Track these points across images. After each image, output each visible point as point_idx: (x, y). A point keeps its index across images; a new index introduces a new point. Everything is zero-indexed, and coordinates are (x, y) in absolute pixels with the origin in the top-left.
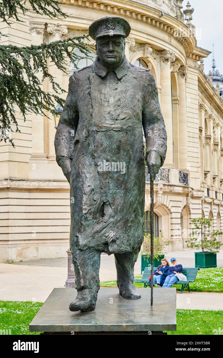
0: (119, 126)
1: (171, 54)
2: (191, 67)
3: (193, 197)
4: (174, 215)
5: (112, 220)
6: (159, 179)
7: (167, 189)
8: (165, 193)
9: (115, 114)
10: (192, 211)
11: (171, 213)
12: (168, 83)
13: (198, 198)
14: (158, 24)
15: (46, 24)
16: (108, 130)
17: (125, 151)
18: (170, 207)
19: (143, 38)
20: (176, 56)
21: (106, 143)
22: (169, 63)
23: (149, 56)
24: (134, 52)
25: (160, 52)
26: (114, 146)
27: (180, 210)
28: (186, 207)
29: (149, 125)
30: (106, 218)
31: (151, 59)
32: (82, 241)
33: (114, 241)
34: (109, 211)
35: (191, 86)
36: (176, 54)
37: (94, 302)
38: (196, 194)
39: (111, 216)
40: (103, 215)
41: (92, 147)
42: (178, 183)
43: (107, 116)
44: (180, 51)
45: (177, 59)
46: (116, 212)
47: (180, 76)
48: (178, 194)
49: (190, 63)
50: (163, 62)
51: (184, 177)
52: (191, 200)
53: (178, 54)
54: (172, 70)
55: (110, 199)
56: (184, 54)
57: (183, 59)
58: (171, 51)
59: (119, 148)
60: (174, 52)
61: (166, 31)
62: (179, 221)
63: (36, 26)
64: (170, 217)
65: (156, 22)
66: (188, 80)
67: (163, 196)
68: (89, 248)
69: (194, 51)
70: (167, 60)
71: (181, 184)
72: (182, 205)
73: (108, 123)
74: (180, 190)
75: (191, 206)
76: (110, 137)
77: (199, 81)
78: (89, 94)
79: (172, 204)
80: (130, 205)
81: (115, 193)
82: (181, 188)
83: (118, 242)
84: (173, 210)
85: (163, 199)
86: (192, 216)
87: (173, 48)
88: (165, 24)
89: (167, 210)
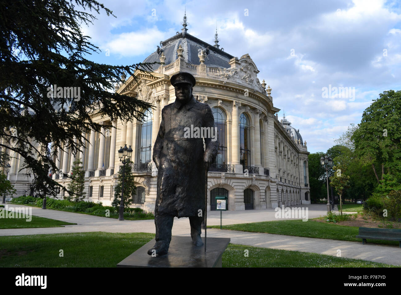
1: (259, 110)
2: (270, 117)
3: (272, 182)
4: (261, 191)
6: (254, 172)
7: (257, 177)
8: (256, 179)
10: (271, 189)
11: (260, 190)
12: (258, 124)
13: (275, 182)
14: (253, 96)
15: (197, 97)
18: (259, 187)
19: (245, 103)
20: (262, 111)
22: (259, 115)
23: (248, 111)
24: (241, 109)
25: (254, 109)
26: (183, 150)
27: (264, 188)
28: (268, 188)
31: (250, 113)
33: (181, 210)
34: (179, 190)
35: (270, 126)
36: (263, 111)
38: (273, 180)
39: (180, 193)
42: (263, 174)
44: (264, 109)
45: (263, 113)
46: (183, 191)
47: (264, 121)
48: (264, 180)
49: (270, 115)
50: (256, 114)
51: (267, 172)
52: (270, 184)
53: (263, 110)
54: (260, 118)
56: (267, 110)
57: (266, 113)
59: (185, 151)
61: (257, 99)
62: (264, 194)
64: (259, 192)
65: (252, 95)
66: (269, 123)
67: (255, 181)
70: (258, 113)
71: (265, 175)
72: (265, 186)
75: (271, 186)
77: (275, 123)
79: (260, 185)
82: (265, 177)
84: (261, 188)
85: (256, 183)
86: (272, 192)
87: (260, 108)
88: (256, 96)
89: (257, 188)
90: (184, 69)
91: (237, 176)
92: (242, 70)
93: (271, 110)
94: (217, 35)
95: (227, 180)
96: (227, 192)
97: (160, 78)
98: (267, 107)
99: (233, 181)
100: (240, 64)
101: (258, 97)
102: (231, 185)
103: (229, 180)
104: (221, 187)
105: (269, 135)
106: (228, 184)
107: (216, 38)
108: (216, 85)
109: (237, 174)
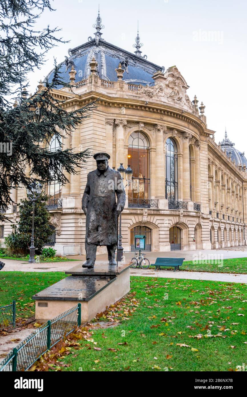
0: (104, 195)
1: (189, 134)
2: (203, 141)
3: (203, 218)
4: (190, 229)
5: (101, 232)
6: (181, 208)
7: (185, 214)
8: (184, 216)
9: (103, 191)
10: (202, 227)
11: (188, 228)
12: (187, 151)
13: (208, 219)
14: (181, 117)
15: (115, 120)
16: (100, 197)
17: (106, 205)
18: (187, 225)
19: (172, 126)
20: (192, 135)
21: (99, 202)
22: (188, 140)
23: (175, 136)
24: (167, 133)
25: (182, 133)
26: (102, 203)
27: (194, 226)
28: (199, 225)
29: (119, 194)
30: (99, 232)
31: (177, 138)
32: (89, 241)
33: (102, 241)
34: (100, 229)
35: (203, 152)
36: (192, 134)
37: (93, 265)
38: (205, 216)
39: (101, 231)
40: (97, 230)
41: (94, 204)
42: (193, 210)
43: (99, 192)
44: (195, 132)
45: (193, 137)
46: (103, 229)
47: (196, 146)
48: (193, 216)
49: (203, 138)
50: (185, 139)
51: (197, 207)
52: (202, 220)
53: (193, 134)
54: (190, 143)
55: (101, 225)
56: (199, 134)
57: (198, 137)
58: (189, 132)
59: (104, 204)
60: (191, 133)
61: (186, 121)
62: (193, 233)
63: (109, 121)
64: (188, 230)
65: (179, 116)
66: (201, 149)
67: (183, 218)
68: (92, 243)
69: (205, 131)
70: (187, 138)
71: (196, 211)
72: (195, 223)
73: (100, 194)
74: (194, 214)
75: (202, 224)
76: (100, 200)
78: (94, 182)
79: (189, 222)
80: (109, 227)
81: (103, 222)
82: (195, 213)
83: (104, 241)
84: (189, 226)
85: (183, 220)
86: (203, 230)
87: (190, 131)
88: (185, 117)
89: (186, 226)
90: (98, 88)
91: (162, 212)
92: (168, 86)
93: (204, 133)
94: (138, 38)
95: (149, 217)
96: (149, 230)
97: (70, 98)
98: (199, 130)
99: (157, 217)
100: (165, 79)
101: (187, 118)
102: (154, 222)
103: (152, 217)
104: (143, 225)
105: (201, 163)
106: (151, 221)
107: (138, 43)
108: (137, 106)
109: (161, 210)
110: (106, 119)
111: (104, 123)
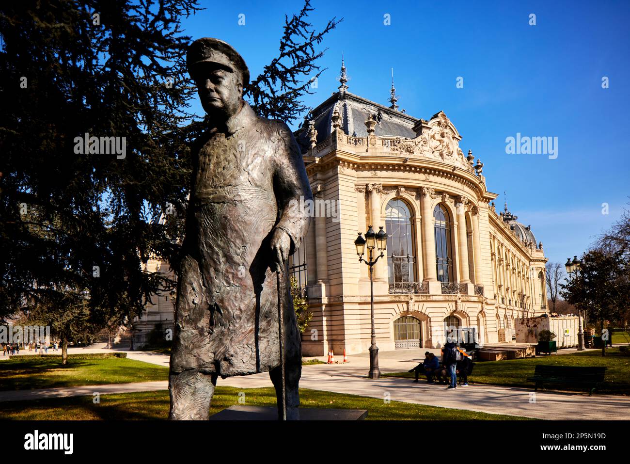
1: (464, 198)
2: (482, 207)
3: (487, 304)
4: (471, 319)
6: (458, 292)
7: (464, 299)
8: (463, 302)
10: (487, 315)
11: (469, 317)
12: (463, 220)
13: (493, 305)
14: (453, 176)
15: (367, 185)
16: (208, 202)
17: (234, 230)
18: (467, 313)
19: (441, 188)
20: (468, 199)
21: (207, 221)
22: (463, 205)
23: (447, 201)
24: (435, 199)
25: (455, 197)
26: (218, 225)
27: (476, 314)
28: (482, 313)
31: (449, 204)
35: (483, 221)
38: (489, 302)
42: (474, 294)
44: (471, 195)
45: (470, 202)
47: (473, 214)
48: (474, 302)
49: (482, 204)
50: (458, 204)
51: (479, 290)
52: (485, 306)
53: (470, 198)
54: (466, 210)
56: (476, 197)
57: (475, 201)
58: (464, 196)
59: (224, 227)
60: (466, 197)
61: (460, 181)
62: (475, 323)
63: (360, 187)
64: (468, 320)
65: (451, 175)
66: (480, 217)
67: (461, 304)
68: (187, 370)
69: (484, 195)
70: (462, 203)
71: (477, 295)
72: (478, 310)
74: (476, 299)
75: (485, 311)
76: (211, 213)
77: (490, 217)
79: (469, 310)
83: (233, 360)
84: (470, 314)
85: (462, 306)
86: (488, 319)
87: (467, 193)
88: (458, 176)
89: (464, 314)
90: (344, 146)
91: (434, 298)
92: (433, 137)
93: (484, 197)
95: (417, 306)
96: (418, 322)
97: (309, 163)
98: (476, 193)
99: (427, 305)
100: (430, 128)
101: (462, 177)
102: (423, 311)
103: (421, 304)
104: (410, 315)
105: (481, 235)
106: (420, 310)
108: (394, 165)
109: (434, 295)
110: (356, 185)
111: (353, 190)
